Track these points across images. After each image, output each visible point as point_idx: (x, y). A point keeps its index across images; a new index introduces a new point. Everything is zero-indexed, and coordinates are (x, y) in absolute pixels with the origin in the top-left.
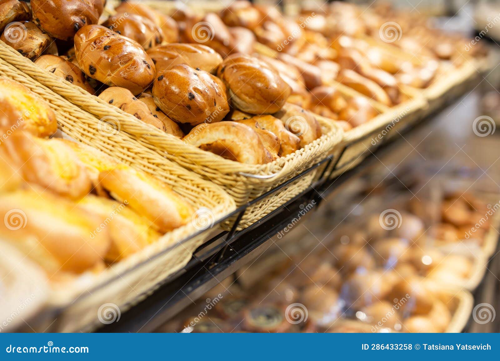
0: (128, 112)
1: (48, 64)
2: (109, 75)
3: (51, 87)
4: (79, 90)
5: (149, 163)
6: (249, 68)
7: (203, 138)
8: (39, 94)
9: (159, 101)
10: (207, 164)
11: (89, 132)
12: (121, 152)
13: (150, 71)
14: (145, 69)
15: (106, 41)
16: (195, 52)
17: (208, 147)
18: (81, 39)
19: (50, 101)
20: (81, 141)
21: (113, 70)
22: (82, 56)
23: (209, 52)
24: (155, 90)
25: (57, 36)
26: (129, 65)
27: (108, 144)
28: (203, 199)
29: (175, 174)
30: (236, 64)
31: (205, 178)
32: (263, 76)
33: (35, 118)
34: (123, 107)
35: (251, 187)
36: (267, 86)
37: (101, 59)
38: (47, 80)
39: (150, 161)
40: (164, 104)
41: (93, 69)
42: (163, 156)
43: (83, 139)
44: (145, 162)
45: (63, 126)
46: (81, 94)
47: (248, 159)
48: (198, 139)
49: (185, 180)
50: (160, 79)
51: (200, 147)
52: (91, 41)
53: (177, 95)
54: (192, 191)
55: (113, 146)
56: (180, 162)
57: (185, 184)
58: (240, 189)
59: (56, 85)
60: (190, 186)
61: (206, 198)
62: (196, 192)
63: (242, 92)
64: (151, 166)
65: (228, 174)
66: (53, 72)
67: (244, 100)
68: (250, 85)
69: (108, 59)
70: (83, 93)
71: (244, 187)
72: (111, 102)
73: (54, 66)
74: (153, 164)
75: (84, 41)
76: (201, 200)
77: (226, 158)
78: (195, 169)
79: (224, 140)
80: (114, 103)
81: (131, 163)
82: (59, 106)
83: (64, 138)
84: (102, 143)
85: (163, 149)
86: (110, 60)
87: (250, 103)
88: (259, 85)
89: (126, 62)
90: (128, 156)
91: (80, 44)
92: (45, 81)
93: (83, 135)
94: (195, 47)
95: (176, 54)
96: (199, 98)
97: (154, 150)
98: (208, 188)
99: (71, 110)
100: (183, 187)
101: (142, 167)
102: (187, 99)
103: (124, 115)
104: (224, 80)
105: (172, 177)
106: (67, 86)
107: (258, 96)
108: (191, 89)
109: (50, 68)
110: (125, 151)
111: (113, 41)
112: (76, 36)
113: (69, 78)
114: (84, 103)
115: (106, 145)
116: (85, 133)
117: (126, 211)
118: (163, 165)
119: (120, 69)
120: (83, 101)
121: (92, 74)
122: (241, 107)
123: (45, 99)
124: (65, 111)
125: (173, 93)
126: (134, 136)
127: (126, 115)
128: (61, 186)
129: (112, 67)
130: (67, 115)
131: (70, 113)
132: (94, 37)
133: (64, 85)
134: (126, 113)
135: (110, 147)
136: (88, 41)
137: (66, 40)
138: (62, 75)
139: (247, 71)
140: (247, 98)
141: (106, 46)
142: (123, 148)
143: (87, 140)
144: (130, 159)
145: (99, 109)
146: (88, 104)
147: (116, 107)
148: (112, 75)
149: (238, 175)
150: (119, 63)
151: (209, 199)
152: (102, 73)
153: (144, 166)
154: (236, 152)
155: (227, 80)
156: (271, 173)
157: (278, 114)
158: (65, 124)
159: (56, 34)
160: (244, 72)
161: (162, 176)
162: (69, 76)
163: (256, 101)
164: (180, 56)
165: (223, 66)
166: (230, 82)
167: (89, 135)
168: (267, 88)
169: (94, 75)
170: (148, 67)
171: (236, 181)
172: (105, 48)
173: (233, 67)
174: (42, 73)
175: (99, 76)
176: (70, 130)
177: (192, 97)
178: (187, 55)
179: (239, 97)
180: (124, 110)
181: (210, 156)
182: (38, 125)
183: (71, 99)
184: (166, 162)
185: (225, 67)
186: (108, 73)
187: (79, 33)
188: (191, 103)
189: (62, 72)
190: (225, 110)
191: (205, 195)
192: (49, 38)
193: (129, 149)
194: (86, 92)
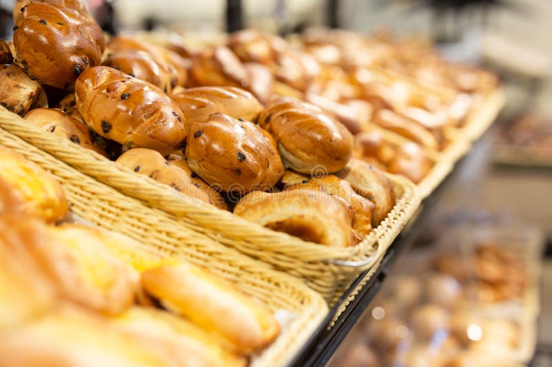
0: (163, 183)
1: (44, 121)
2: (130, 133)
3: (52, 153)
4: (92, 154)
5: (198, 251)
6: (304, 116)
7: (270, 213)
8: (37, 162)
9: (196, 164)
10: (283, 250)
11: (110, 212)
12: (157, 238)
13: (182, 125)
14: (176, 123)
15: (121, 88)
16: (230, 97)
17: (278, 227)
18: (87, 86)
19: (53, 172)
20: (99, 224)
21: (135, 126)
22: (89, 108)
23: (246, 97)
24: (190, 150)
25: (50, 83)
26: (155, 119)
27: (139, 227)
28: (278, 297)
29: (235, 266)
30: (286, 111)
31: (277, 268)
32: (324, 125)
33: (40, 198)
34: (155, 175)
35: (341, 277)
36: (330, 139)
37: (118, 111)
38: (47, 142)
39: (201, 249)
40: (203, 169)
41: (106, 126)
42: (214, 240)
43: (102, 221)
44: (192, 251)
45: (73, 205)
46: (95, 160)
47: (335, 240)
48: (263, 216)
49: (251, 273)
50: (197, 135)
51: (267, 226)
52: (101, 88)
53: (223, 155)
54: (262, 287)
55: (146, 230)
56: (241, 248)
57: (251, 278)
58: (327, 281)
59: (61, 149)
60: (258, 281)
61: (282, 295)
62: (266, 288)
63: (297, 148)
64: (201, 255)
65: (310, 263)
66: (53, 131)
67: (300, 158)
68: (309, 138)
69: (127, 111)
70: (98, 159)
71: (332, 279)
72: (137, 170)
73: (53, 124)
74: (204, 252)
75: (91, 89)
76: (275, 299)
77: (306, 241)
78: (263, 257)
79: (302, 216)
80: (141, 170)
81: (173, 252)
82: (65, 178)
83: (76, 223)
84: (129, 227)
85: (216, 231)
86: (130, 113)
87: (309, 161)
88: (319, 137)
89: (152, 115)
90: (168, 243)
91: (85, 93)
92: (43, 145)
93: (101, 216)
94: (229, 90)
95: (206, 101)
96: (250, 158)
97: (202, 233)
98: (285, 283)
99: (83, 183)
100: (248, 282)
101: (189, 257)
102: (237, 160)
103: (159, 187)
104: (271, 131)
105: (231, 269)
106: (75, 151)
107: (319, 151)
108: (239, 146)
109: (48, 126)
110: (163, 236)
111: (130, 87)
112: (78, 82)
113: (74, 139)
114: (103, 174)
115: (135, 229)
116: (105, 213)
117: (184, 325)
118: (219, 253)
119: (144, 124)
120: (100, 171)
121: (106, 132)
122: (296, 166)
123: (46, 169)
124: (74, 185)
125: (216, 153)
126: (173, 215)
127: (162, 187)
128: (97, 299)
129: (134, 121)
130: (78, 190)
131: (82, 188)
132: (103, 82)
133: (71, 150)
134: (161, 185)
135: (141, 231)
136: (97, 88)
137: (62, 87)
138: (64, 135)
139: (304, 120)
140: (304, 154)
141: (123, 94)
142: (160, 232)
143: (107, 223)
144: (171, 247)
145: (123, 180)
146: (107, 174)
147: (145, 177)
148: (134, 132)
149: (326, 263)
150: (143, 116)
151: (287, 298)
152: (120, 131)
153: (192, 256)
154: (319, 231)
155: (276, 132)
156: (365, 258)
157: (342, 173)
158: (75, 202)
159: (50, 81)
160: (299, 121)
161: (218, 268)
162: (74, 136)
163: (316, 158)
164: (212, 103)
165: (268, 114)
166: (280, 135)
167: (111, 216)
168: (331, 141)
169: (109, 134)
170: (179, 119)
171: (322, 271)
172: (123, 97)
173: (282, 116)
174: (39, 134)
175: (115, 135)
176: (83, 210)
177: (243, 158)
178: (221, 102)
179: (293, 154)
180: (156, 179)
181: (284, 239)
182: (44, 207)
183: (81, 168)
184: (221, 249)
185: (270, 115)
186: (129, 131)
187: (83, 78)
188: (241, 166)
189: (64, 132)
190: (280, 172)
191: (281, 292)
192: (40, 86)
193: (168, 234)
194: (102, 157)
